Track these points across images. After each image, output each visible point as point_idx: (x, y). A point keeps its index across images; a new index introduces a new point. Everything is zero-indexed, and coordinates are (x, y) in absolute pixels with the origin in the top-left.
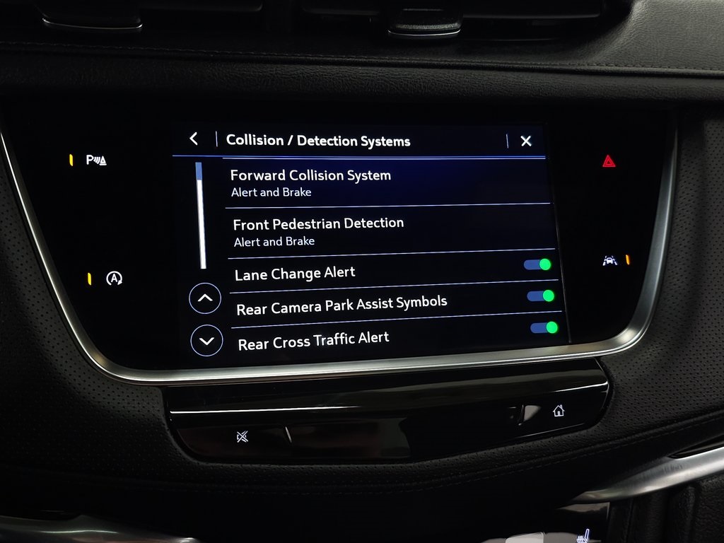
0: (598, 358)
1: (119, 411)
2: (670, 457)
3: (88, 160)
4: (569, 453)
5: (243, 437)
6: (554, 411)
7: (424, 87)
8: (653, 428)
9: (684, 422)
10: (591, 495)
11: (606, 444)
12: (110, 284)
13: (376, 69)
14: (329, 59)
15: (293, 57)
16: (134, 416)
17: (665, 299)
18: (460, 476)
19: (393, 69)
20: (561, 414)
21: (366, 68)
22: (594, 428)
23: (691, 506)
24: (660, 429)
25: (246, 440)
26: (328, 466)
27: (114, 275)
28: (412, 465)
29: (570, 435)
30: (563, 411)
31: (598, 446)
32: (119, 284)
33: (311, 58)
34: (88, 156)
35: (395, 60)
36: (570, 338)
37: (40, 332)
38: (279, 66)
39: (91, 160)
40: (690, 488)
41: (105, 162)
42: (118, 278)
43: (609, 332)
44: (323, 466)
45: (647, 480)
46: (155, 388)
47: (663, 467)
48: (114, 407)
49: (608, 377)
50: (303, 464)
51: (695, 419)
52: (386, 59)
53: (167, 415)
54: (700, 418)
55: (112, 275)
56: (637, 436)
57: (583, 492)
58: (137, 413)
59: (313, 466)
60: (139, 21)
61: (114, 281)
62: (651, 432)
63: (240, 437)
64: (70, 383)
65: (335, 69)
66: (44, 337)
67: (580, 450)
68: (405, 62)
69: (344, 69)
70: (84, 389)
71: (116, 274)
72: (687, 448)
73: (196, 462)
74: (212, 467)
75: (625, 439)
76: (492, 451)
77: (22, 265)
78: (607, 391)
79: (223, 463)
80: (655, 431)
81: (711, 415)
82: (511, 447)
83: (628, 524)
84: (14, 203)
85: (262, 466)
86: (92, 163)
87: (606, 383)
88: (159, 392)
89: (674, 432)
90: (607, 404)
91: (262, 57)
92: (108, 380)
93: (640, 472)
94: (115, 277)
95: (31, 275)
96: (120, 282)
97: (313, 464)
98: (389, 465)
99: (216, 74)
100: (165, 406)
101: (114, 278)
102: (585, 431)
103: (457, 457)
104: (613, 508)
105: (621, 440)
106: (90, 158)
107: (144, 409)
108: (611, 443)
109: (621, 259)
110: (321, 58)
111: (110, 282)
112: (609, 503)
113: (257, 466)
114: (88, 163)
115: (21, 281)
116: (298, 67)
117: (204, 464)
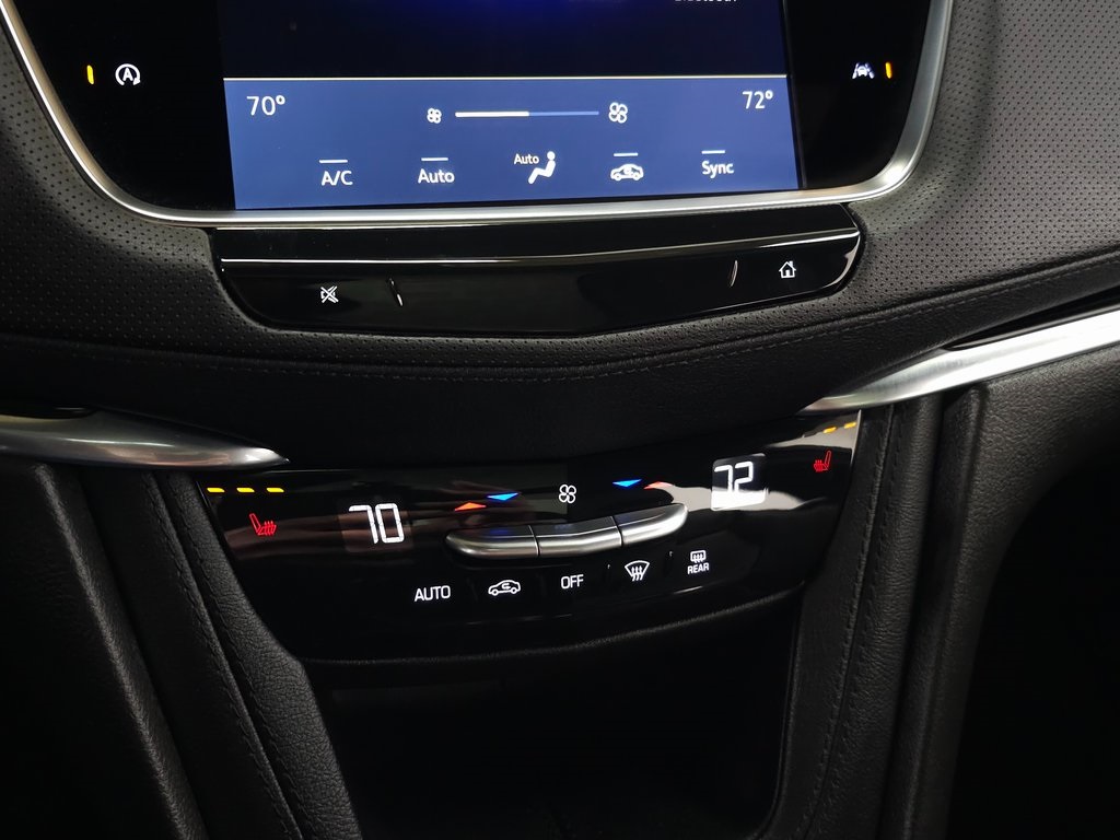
0: (846, 204)
1: (144, 252)
2: (943, 348)
4: (802, 330)
5: (329, 294)
8: (922, 300)
9: (966, 292)
11: (856, 319)
12: (122, 83)
17: (941, 121)
20: (791, 274)
22: (838, 294)
23: (974, 416)
24: (932, 301)
25: (335, 300)
27: (127, 71)
29: (805, 305)
30: (794, 270)
31: (844, 321)
32: (135, 83)
37: (18, 136)
40: (973, 391)
42: (134, 75)
43: (866, 170)
48: (135, 248)
50: (420, 336)
51: (982, 288)
53: (217, 265)
54: (988, 287)
55: (123, 70)
56: (899, 310)
58: (172, 255)
59: (435, 339)
61: (128, 79)
62: (920, 304)
63: (325, 294)
64: (67, 212)
66: (25, 144)
67: (818, 327)
70: (90, 221)
71: (131, 69)
73: (263, 328)
74: (287, 335)
75: (882, 313)
76: (692, 323)
78: (857, 245)
79: (303, 330)
80: (925, 302)
81: (1004, 283)
82: (720, 319)
83: (886, 443)
85: (361, 336)
87: (857, 234)
88: (203, 234)
89: (950, 306)
90: (858, 263)
94: (128, 74)
96: (137, 81)
97: (434, 336)
100: (213, 251)
101: (128, 75)
102: (826, 299)
105: (877, 315)
108: (861, 318)
109: (878, 69)
111: (122, 79)
113: (353, 336)
117: (275, 331)
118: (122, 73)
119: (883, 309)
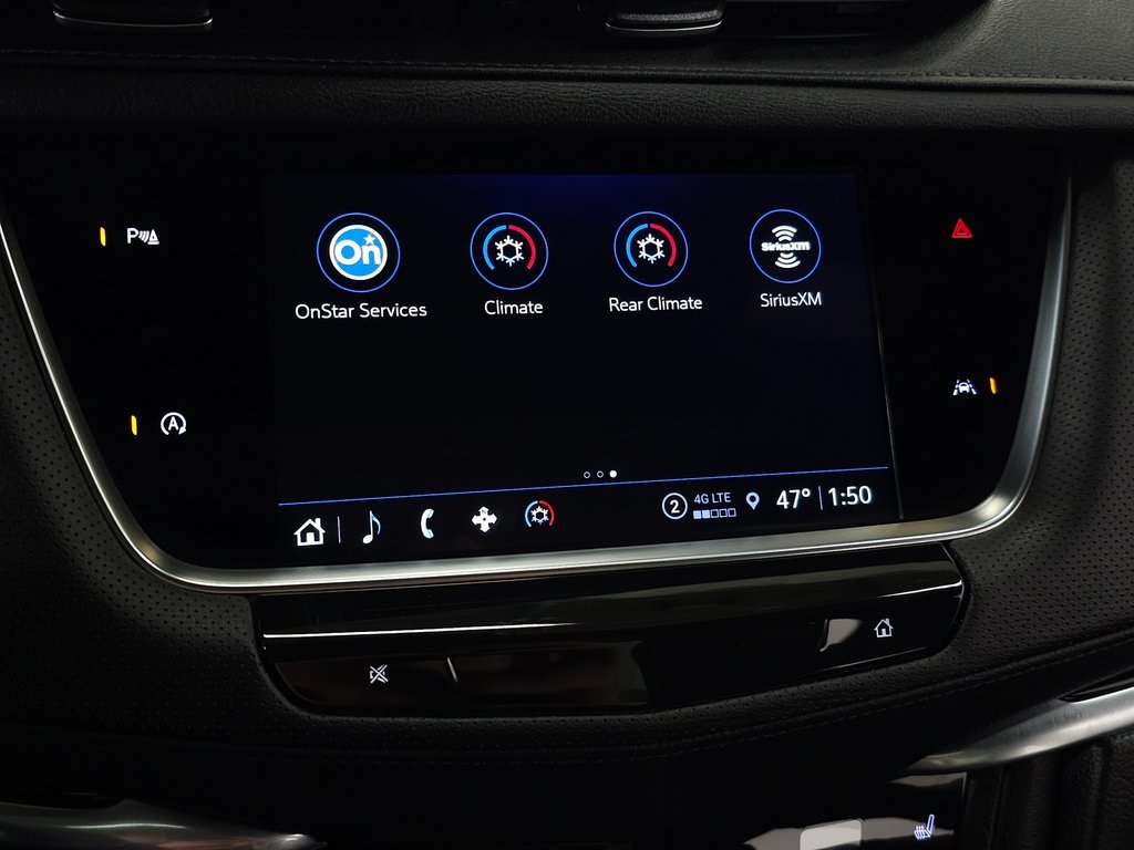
0: (947, 543)
1: (182, 635)
2: (1063, 699)
3: (130, 236)
4: (901, 695)
5: (379, 674)
6: (876, 629)
7: (665, 113)
8: (1035, 655)
9: (1085, 644)
10: (937, 760)
11: (961, 680)
12: (167, 433)
13: (586, 85)
14: (511, 70)
15: (453, 69)
16: (205, 642)
17: (1053, 448)
18: (727, 733)
19: (614, 85)
20: (888, 633)
21: (570, 84)
22: (940, 655)
23: (1097, 776)
24: (1046, 656)
25: (384, 680)
26: (516, 720)
27: (173, 419)
28: (649, 716)
29: (902, 666)
30: (891, 628)
31: (947, 683)
32: (181, 432)
33: (483, 69)
34: (129, 230)
35: (618, 70)
36: (901, 512)
37: (56, 510)
38: (431, 82)
39: (134, 236)
40: (1095, 748)
41: (156, 239)
42: (180, 423)
43: (964, 501)
44: (508, 720)
45: (1026, 737)
46: (241, 598)
47: (1051, 715)
48: (174, 629)
49: (963, 574)
50: (475, 717)
51: (1103, 639)
52: (603, 70)
53: (259, 641)
54: (1110, 637)
55: (170, 417)
56: (1010, 666)
57: (924, 757)
58: (210, 637)
59: (492, 720)
60: (208, 13)
61: (173, 428)
62: (1032, 660)
63: (374, 674)
64: (103, 592)
65: (522, 86)
66: (62, 518)
67: (918, 691)
68: (633, 73)
69: (535, 85)
70: (127, 600)
71: (177, 418)
72: (1089, 685)
73: (305, 714)
74: (331, 722)
75: (990, 672)
76: (777, 693)
77: (25, 404)
78: (961, 596)
79: (349, 715)
80: (1039, 658)
81: (1128, 632)
82: (809, 686)
83: (996, 805)
84: (13, 305)
85: (411, 719)
86: (136, 240)
87: (960, 583)
88: (246, 604)
89: (1067, 660)
90: (961, 615)
91: (404, 68)
92: (165, 585)
93: (1014, 724)
94: (174, 422)
95: (40, 421)
96: (183, 430)
97: (491, 717)
98: (612, 717)
99: (332, 96)
100: (255, 626)
101: (173, 424)
102: (926, 660)
103: (722, 703)
104: (972, 782)
105: (984, 673)
106: (133, 233)
107: (221, 632)
108: (967, 679)
109: (981, 385)
110: (498, 68)
111: (167, 429)
112: (965, 774)
113: (402, 720)
114: (129, 241)
115: (24, 430)
116: (462, 83)
117: (319, 717)
118: (168, 422)
119: (991, 668)
